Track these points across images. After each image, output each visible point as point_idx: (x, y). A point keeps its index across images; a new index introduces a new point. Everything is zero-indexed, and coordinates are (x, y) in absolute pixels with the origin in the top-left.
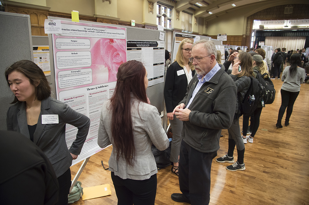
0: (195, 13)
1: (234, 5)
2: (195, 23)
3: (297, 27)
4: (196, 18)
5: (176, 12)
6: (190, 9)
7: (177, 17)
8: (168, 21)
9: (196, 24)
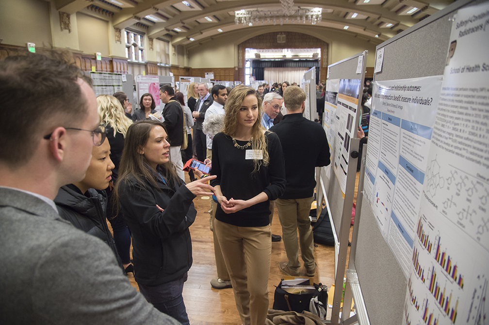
0: (172, 40)
1: (220, 30)
2: (174, 52)
3: (298, 56)
4: (173, 45)
5: (148, 39)
6: (167, 35)
7: (150, 46)
8: (140, 51)
9: (174, 54)
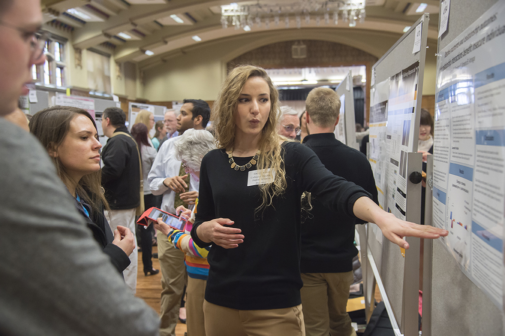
0: (115, 53)
1: (197, 39)
2: (118, 73)
4: (118, 63)
5: (73, 51)
6: (106, 44)
7: (77, 62)
8: (58, 70)
9: (119, 76)
